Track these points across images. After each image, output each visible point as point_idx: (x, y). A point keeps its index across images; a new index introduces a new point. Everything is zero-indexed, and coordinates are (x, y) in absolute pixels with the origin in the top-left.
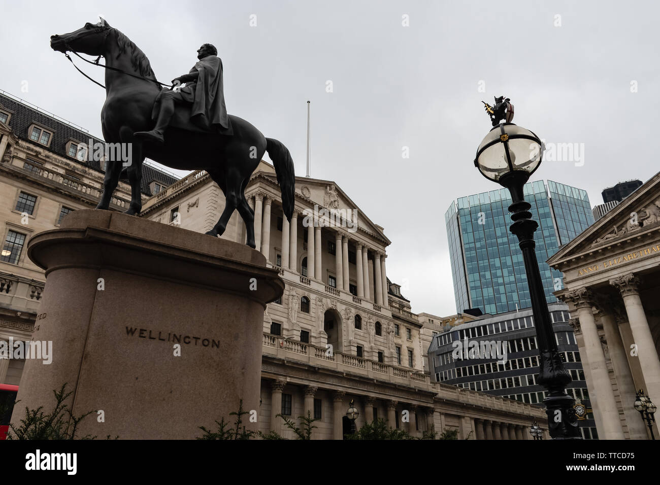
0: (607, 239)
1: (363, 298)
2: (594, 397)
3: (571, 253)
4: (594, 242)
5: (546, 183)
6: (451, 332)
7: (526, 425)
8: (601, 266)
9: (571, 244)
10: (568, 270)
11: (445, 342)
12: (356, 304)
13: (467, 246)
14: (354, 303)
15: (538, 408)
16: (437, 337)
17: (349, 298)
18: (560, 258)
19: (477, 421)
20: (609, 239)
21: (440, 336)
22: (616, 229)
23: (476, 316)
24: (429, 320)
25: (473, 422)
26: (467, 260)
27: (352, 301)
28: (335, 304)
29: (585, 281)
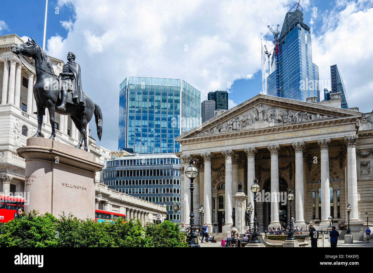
0: (204, 134)
1: (74, 139)
2: (183, 203)
3: (188, 137)
4: (199, 134)
5: (181, 82)
6: (116, 160)
7: (149, 212)
8: (199, 146)
9: (188, 132)
10: (185, 145)
11: (111, 165)
12: (70, 142)
13: (130, 109)
14: (69, 141)
15: (156, 205)
16: (107, 162)
17: (67, 138)
18: (182, 138)
19: (127, 209)
20: (206, 134)
21: (108, 162)
22: (209, 130)
23: (130, 152)
24: (103, 151)
25: (125, 209)
26: (129, 118)
27: (68, 140)
28: (59, 140)
29: (191, 151)
